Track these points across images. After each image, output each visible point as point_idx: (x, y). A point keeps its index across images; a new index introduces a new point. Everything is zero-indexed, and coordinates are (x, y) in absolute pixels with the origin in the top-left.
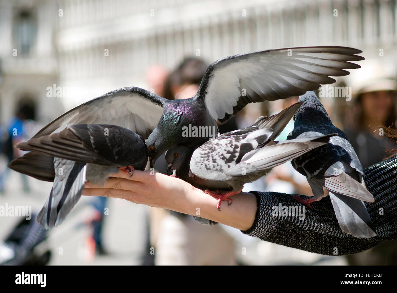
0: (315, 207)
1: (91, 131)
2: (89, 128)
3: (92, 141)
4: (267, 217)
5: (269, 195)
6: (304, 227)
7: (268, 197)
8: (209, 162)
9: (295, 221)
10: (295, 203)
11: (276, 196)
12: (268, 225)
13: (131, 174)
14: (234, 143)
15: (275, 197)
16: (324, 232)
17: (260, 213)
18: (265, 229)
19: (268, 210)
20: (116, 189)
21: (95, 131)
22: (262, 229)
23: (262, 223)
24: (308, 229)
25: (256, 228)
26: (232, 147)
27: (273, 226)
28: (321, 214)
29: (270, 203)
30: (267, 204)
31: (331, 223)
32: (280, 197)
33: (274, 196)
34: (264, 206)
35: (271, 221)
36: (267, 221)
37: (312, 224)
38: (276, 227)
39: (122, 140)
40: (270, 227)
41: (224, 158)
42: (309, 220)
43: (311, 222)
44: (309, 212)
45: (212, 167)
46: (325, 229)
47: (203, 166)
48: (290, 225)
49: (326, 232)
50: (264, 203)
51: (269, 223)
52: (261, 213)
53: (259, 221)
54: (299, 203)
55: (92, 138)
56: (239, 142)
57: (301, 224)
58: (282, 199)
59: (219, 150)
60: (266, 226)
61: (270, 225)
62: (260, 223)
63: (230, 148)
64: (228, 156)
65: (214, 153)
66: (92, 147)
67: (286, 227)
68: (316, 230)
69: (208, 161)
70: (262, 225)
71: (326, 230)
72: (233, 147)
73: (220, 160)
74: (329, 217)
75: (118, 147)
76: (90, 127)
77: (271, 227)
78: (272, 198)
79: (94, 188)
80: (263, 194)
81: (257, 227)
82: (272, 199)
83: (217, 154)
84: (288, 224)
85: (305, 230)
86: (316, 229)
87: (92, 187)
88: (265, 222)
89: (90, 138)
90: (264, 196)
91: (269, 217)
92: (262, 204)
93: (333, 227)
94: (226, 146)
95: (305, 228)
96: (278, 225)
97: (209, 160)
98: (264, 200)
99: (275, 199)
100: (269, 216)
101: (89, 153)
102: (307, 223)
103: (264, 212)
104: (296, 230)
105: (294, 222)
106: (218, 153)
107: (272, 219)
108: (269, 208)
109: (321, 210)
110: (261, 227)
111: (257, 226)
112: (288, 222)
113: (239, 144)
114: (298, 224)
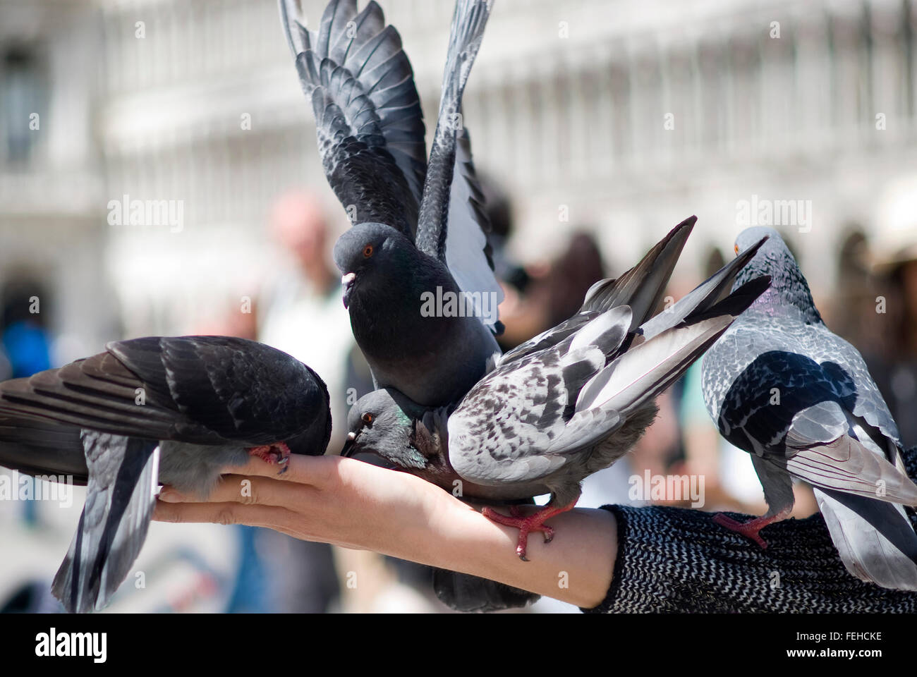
0: (774, 542)
1: (167, 356)
2: (163, 347)
3: (171, 383)
4: (645, 574)
5: (650, 514)
6: (742, 598)
7: (647, 520)
8: (496, 439)
9: (719, 582)
10: (719, 535)
11: (669, 516)
12: (648, 594)
13: (284, 466)
14: (546, 372)
15: (666, 520)
16: (795, 609)
17: (627, 561)
18: (638, 604)
19: (646, 555)
20: (247, 503)
21: (179, 354)
22: (633, 605)
23: (631, 589)
24: (752, 602)
25: (617, 603)
26: (543, 385)
27: (660, 595)
28: (788, 563)
29: (653, 535)
30: (644, 539)
31: (814, 586)
32: (679, 520)
33: (665, 516)
34: (636, 543)
35: (654, 583)
36: (645, 583)
37: (763, 589)
38: (669, 599)
39: (252, 376)
40: (653, 599)
41: (531, 419)
42: (755, 578)
43: (761, 584)
44: (756, 557)
45: (508, 450)
46: (798, 601)
47: (486, 454)
48: (705, 592)
49: (801, 609)
50: (636, 535)
51: (650, 588)
52: (628, 563)
53: (624, 583)
54: (729, 535)
55: (170, 373)
56: (556, 366)
57: (734, 588)
58: (685, 525)
59: (512, 402)
60: (643, 596)
61: (652, 593)
62: (625, 588)
63: (540, 388)
64: (539, 410)
65: (502, 414)
66: (171, 397)
67: (694, 598)
68: (774, 605)
69: (493, 438)
70: (630, 594)
71: (799, 604)
72: (546, 383)
73: (522, 426)
74: (809, 570)
75: (242, 396)
76: (168, 344)
77: (655, 599)
78: (659, 522)
79: (187, 501)
80: (636, 513)
81: (619, 600)
82: (658, 526)
83: (509, 415)
84: (699, 589)
85: (745, 604)
86: (774, 601)
87: (182, 501)
88: (640, 587)
89: (165, 374)
90: (638, 519)
91: (649, 572)
92: (631, 540)
93: (817, 597)
94: (525, 386)
95: (745, 600)
96: (674, 593)
97: (496, 435)
98: (637, 528)
99: (666, 525)
100: (649, 570)
101: (163, 414)
102: (749, 586)
103: (637, 559)
104: (722, 605)
105: (715, 583)
106: (511, 411)
107: (659, 577)
108: (650, 549)
109: (787, 551)
110: (629, 598)
111: (619, 597)
112: (699, 584)
113: (558, 371)
114: (727, 590)
